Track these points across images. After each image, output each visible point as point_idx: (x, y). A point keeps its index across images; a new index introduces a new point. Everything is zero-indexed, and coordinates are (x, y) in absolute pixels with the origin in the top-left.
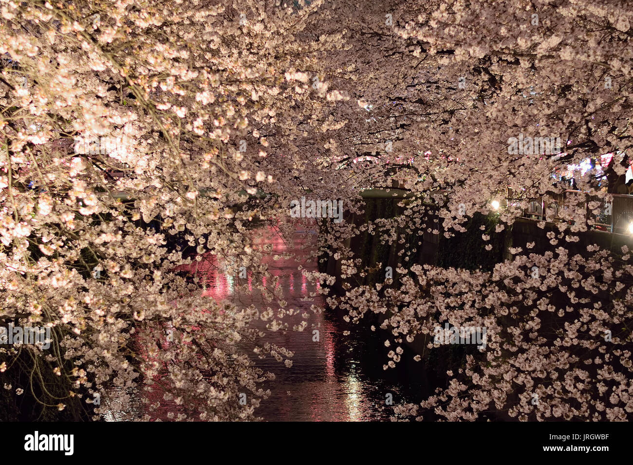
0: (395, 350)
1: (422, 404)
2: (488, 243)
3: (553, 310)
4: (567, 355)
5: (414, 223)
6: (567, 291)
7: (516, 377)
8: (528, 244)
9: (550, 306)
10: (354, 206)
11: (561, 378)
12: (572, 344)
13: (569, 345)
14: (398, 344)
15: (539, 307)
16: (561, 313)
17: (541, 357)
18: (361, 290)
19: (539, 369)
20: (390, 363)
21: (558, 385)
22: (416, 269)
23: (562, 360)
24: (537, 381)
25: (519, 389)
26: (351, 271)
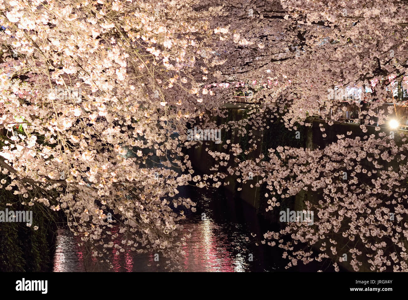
0: (271, 199)
1: (281, 232)
2: (324, 133)
3: (366, 172)
4: (375, 199)
5: (258, 123)
6: (372, 161)
7: (346, 213)
8: (348, 132)
9: (363, 170)
10: (221, 113)
11: (373, 213)
12: (378, 193)
13: (376, 193)
14: (273, 196)
15: (356, 171)
16: (369, 174)
17: (360, 200)
18: (247, 162)
19: (359, 207)
20: (269, 207)
21: (372, 217)
22: (280, 149)
23: (373, 202)
24: (359, 215)
25: (348, 220)
26: (239, 151)
